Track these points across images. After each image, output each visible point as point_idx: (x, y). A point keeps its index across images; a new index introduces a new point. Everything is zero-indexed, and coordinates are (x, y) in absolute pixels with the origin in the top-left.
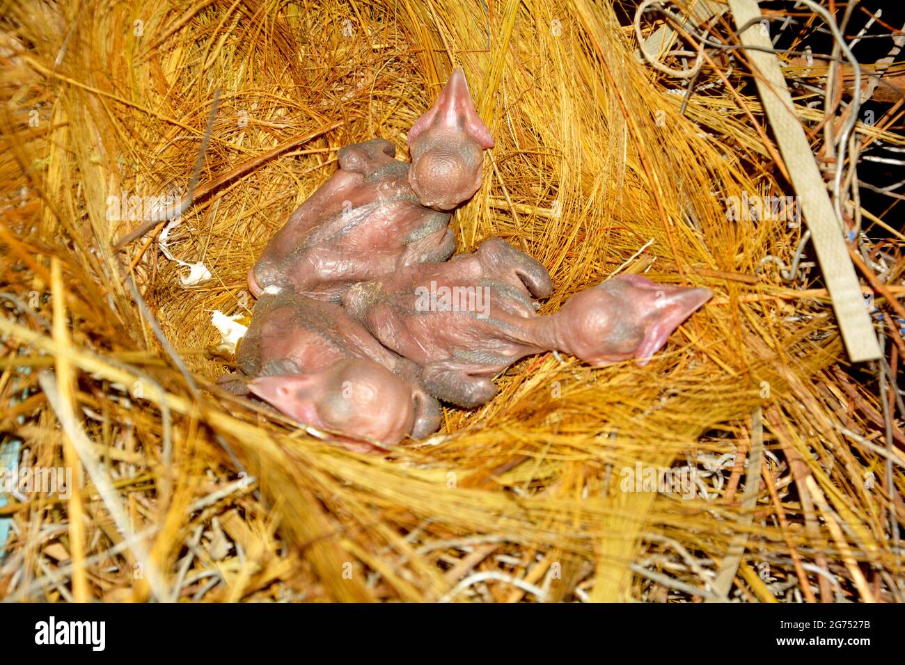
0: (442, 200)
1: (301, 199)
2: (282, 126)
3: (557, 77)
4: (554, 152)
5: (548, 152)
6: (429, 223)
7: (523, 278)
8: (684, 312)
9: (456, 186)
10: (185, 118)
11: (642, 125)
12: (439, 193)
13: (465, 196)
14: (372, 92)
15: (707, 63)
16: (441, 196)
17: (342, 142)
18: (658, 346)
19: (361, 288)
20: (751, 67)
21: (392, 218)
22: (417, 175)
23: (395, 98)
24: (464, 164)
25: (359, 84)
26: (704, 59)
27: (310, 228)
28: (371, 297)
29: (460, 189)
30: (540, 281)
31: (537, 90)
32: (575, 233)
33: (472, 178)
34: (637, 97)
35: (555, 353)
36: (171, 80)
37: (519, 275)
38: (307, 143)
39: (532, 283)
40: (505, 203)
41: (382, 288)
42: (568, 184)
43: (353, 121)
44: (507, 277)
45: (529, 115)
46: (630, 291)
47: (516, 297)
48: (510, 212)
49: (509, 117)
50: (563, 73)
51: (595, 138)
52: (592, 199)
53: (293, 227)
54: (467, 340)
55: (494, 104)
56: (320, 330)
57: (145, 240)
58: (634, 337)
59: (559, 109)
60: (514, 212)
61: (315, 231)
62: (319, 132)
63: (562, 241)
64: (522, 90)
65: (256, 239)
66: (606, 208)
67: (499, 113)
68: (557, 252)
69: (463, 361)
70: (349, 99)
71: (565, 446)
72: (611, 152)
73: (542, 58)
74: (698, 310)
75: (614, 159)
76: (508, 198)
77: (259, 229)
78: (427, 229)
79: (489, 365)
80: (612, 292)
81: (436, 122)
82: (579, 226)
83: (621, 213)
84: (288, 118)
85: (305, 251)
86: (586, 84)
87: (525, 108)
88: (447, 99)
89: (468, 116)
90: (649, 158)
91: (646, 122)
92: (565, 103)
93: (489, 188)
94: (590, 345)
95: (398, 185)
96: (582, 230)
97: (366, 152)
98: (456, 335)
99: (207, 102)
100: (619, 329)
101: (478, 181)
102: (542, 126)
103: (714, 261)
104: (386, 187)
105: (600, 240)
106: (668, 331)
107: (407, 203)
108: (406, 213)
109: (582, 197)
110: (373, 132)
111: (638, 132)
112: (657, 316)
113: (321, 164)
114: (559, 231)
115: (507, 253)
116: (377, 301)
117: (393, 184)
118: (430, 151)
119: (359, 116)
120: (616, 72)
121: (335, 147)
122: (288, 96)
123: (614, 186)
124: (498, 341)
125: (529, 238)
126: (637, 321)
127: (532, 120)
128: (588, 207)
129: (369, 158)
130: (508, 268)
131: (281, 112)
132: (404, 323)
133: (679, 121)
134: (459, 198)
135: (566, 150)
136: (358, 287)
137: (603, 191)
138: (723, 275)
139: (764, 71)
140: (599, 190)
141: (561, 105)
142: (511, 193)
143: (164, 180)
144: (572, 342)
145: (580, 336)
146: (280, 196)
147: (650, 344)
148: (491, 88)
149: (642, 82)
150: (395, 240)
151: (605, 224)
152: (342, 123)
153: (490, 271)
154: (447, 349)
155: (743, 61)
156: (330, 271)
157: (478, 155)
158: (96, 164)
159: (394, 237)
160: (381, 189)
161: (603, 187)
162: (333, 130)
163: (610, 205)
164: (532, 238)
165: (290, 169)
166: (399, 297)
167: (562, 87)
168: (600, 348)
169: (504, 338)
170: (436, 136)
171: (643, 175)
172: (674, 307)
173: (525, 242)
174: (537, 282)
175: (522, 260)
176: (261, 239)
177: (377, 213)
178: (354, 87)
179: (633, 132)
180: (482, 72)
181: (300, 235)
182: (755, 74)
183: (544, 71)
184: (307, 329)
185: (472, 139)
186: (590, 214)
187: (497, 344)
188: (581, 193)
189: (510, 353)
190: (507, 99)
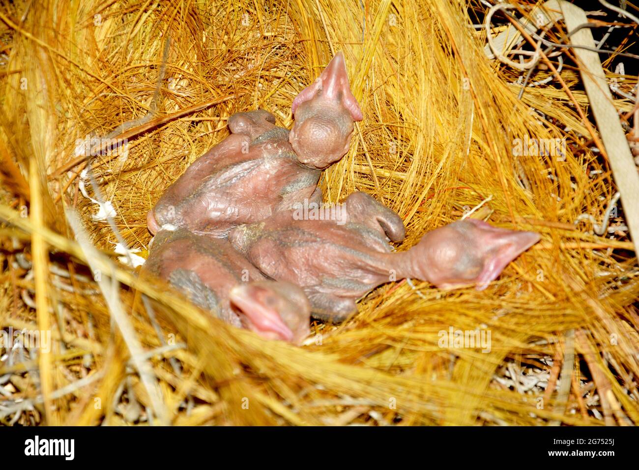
0: (318, 159)
1: (193, 158)
2: (184, 95)
3: (418, 66)
4: (412, 126)
5: (407, 126)
6: (303, 179)
7: (382, 224)
8: (517, 250)
9: (331, 148)
10: (109, 79)
11: (486, 106)
12: (316, 152)
13: (336, 158)
14: (260, 73)
15: (542, 58)
16: (318, 155)
17: (230, 113)
18: (494, 276)
19: (245, 228)
20: (578, 63)
21: (273, 172)
22: (300, 136)
23: (279, 78)
24: (339, 131)
25: (250, 66)
26: (540, 55)
27: (204, 176)
28: (255, 234)
29: (333, 151)
30: (396, 227)
31: (401, 76)
32: (425, 192)
33: (343, 143)
34: (482, 83)
35: (408, 280)
36: (101, 46)
37: (380, 222)
38: (201, 111)
39: (389, 229)
40: (368, 167)
41: (265, 227)
42: (422, 152)
43: (241, 96)
44: (370, 223)
45: (393, 96)
46: (475, 230)
47: (376, 238)
48: (372, 175)
49: (376, 97)
50: (423, 62)
51: (447, 116)
52: (441, 164)
53: (190, 176)
54: (334, 269)
55: (364, 85)
56: (213, 255)
57: (70, 175)
58: (476, 266)
59: (418, 91)
60: (375, 175)
61: (210, 179)
62: (214, 102)
63: (415, 199)
64: (388, 75)
65: (154, 189)
66: (453, 172)
67: (367, 93)
68: (409, 207)
69: (331, 286)
70: (241, 77)
71: (420, 340)
72: (460, 127)
73: (407, 50)
74: (527, 251)
75: (462, 133)
76: (371, 163)
77: (156, 181)
78: (301, 184)
79: (353, 290)
80: (460, 230)
81: (319, 94)
82: (430, 186)
83: (466, 176)
84: (189, 89)
85: (199, 195)
86: (441, 71)
87: (390, 90)
88: (329, 76)
89: (345, 92)
90: (491, 132)
91: (490, 103)
92: (424, 87)
93: (355, 154)
94: (441, 271)
95: (279, 146)
96: (432, 189)
97: (251, 118)
98: (326, 264)
99: (126, 68)
100: (465, 259)
101: (346, 147)
102: (403, 105)
103: (541, 214)
104: (269, 147)
105: (447, 196)
106: (503, 264)
107: (287, 160)
108: (285, 169)
109: (433, 162)
110: (257, 106)
111: (483, 111)
112: (495, 251)
113: (211, 130)
114: (412, 191)
115: (370, 203)
116: (260, 237)
117: (275, 145)
118: (312, 117)
119: (247, 92)
120: (467, 63)
121: (225, 116)
122: (191, 69)
123: (460, 155)
124: (360, 271)
125: (386, 196)
126: (480, 255)
127: (395, 100)
128: (438, 171)
129: (254, 123)
130: (371, 216)
131: (184, 83)
132: (283, 254)
133: (517, 105)
134: (331, 159)
135: (422, 125)
136: (243, 228)
137: (451, 158)
138: (548, 224)
139: (588, 66)
140: (448, 157)
141: (420, 88)
142: (372, 159)
143: (89, 127)
144: (426, 269)
145: (433, 264)
146: (176, 154)
147: (488, 274)
148: (363, 72)
149: (488, 71)
150: (273, 192)
151: (452, 185)
152: (233, 96)
153: (355, 216)
154: (318, 276)
155: (572, 57)
156: (218, 214)
157: (350, 124)
158: (40, 107)
159: (273, 189)
160: (266, 149)
161: (452, 154)
162: (224, 102)
163: (457, 169)
164: (388, 196)
165: (185, 132)
166: (281, 232)
167: (421, 73)
168: (448, 274)
169: (365, 269)
170: (318, 105)
171: (485, 146)
172: (509, 245)
173: (383, 200)
174: (394, 228)
175: (381, 210)
176: (158, 189)
177: (262, 167)
178: (245, 68)
179: (479, 111)
180: (355, 59)
181: (196, 182)
182: (580, 68)
183: (408, 60)
184: (201, 253)
185: (346, 111)
186: (439, 177)
187: (359, 273)
188: (433, 159)
189: (369, 281)
190: (375, 81)
